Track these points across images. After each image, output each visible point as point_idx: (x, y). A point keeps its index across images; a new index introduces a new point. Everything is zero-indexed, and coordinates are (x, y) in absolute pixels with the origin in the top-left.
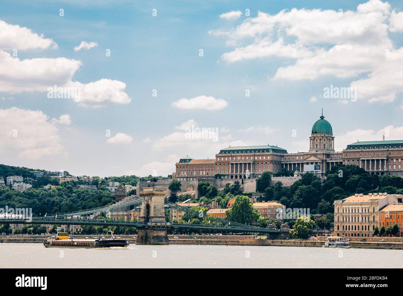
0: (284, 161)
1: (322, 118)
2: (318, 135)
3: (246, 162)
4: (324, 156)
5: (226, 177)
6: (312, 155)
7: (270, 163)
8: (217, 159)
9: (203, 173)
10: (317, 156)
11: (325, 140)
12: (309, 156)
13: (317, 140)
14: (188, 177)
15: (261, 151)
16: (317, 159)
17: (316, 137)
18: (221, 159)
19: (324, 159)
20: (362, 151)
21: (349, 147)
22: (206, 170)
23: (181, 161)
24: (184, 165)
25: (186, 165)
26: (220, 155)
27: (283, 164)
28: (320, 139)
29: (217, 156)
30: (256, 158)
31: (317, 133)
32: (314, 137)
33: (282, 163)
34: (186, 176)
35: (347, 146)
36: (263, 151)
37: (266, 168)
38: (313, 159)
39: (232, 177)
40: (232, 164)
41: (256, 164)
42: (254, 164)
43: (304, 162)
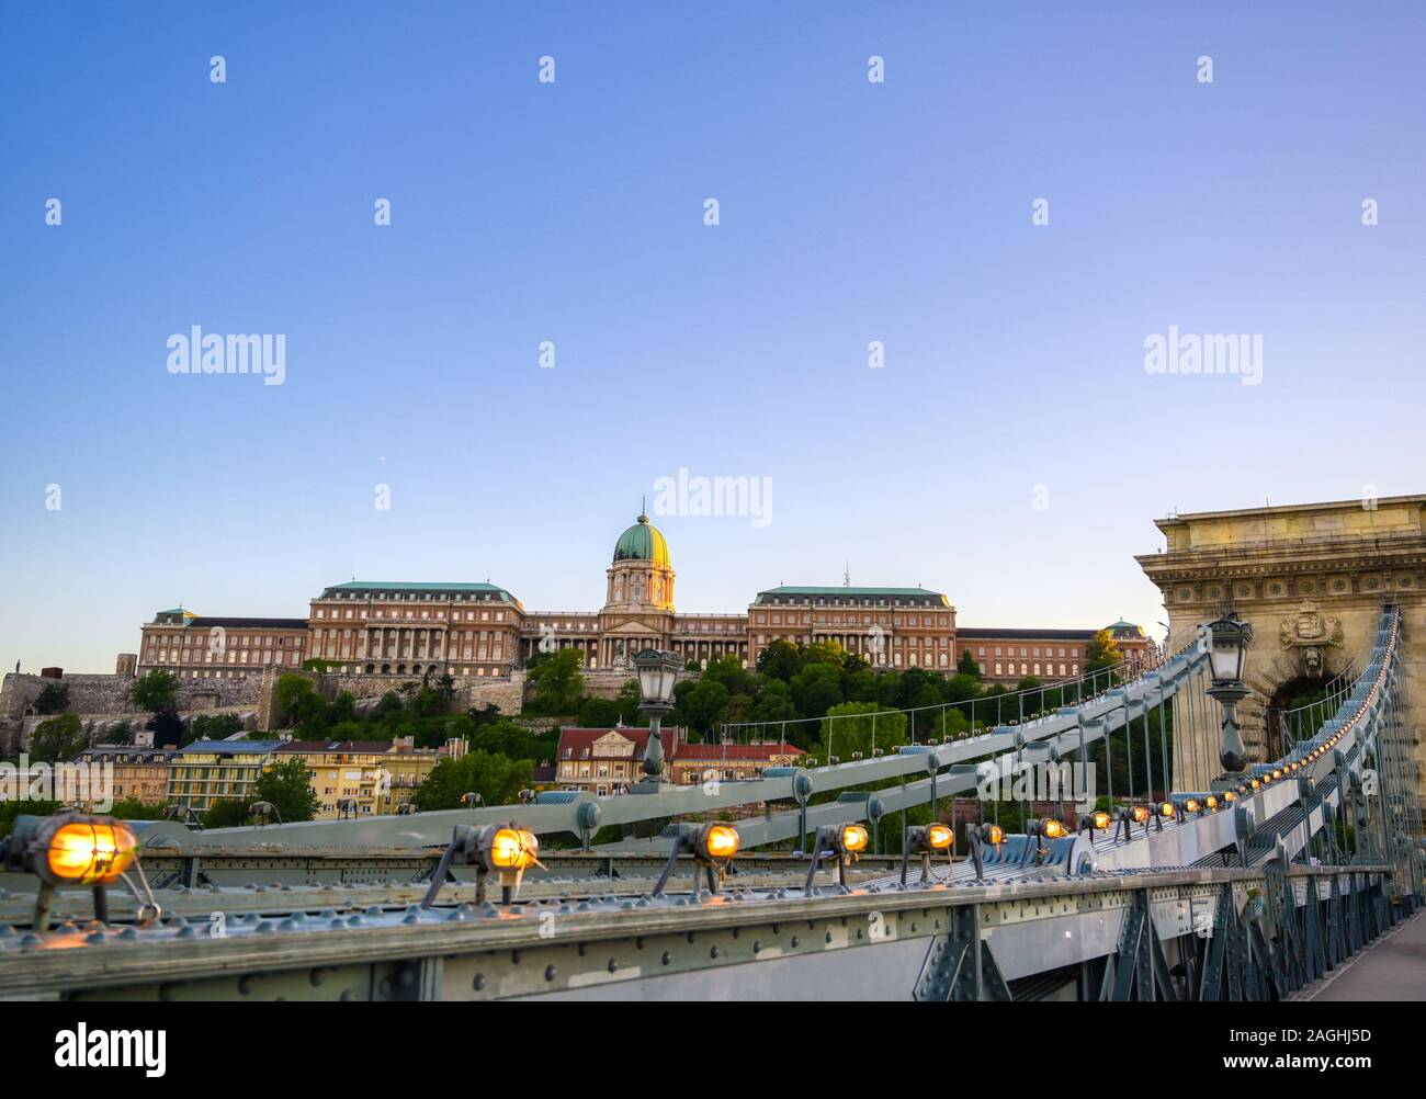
0: (531, 633)
1: (642, 520)
2: (643, 565)
3: (425, 626)
4: (667, 621)
5: (344, 669)
6: (628, 618)
8: (314, 614)
9: (238, 657)
10: (646, 622)
11: (659, 581)
12: (618, 622)
13: (638, 579)
14: (185, 668)
15: (473, 597)
16: (649, 630)
17: (635, 569)
18: (330, 615)
19: (667, 630)
20: (812, 611)
21: (767, 597)
22: (250, 650)
23: (162, 617)
24: (173, 629)
25: (179, 630)
26: (329, 601)
27: (529, 639)
29: (315, 606)
30: (456, 616)
31: (639, 558)
32: (631, 569)
33: (525, 636)
34: (178, 664)
35: (759, 595)
36: (480, 595)
37: (490, 647)
38: (634, 627)
39: (370, 668)
40: (372, 630)
41: (454, 635)
42: (448, 632)
43: (606, 635)
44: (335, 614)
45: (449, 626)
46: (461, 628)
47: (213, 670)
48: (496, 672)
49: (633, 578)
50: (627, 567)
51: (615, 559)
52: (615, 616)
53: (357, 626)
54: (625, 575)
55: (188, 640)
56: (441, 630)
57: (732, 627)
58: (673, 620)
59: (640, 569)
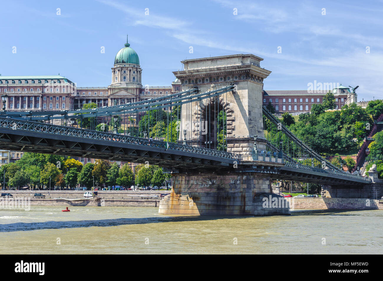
0: (79, 97)
1: (127, 45)
2: (127, 66)
3: (32, 95)
4: (138, 90)
6: (120, 89)
7: (67, 97)
10: (129, 91)
11: (134, 72)
13: (125, 72)
16: (130, 94)
17: (123, 67)
27: (77, 99)
28: (130, 70)
30: (45, 90)
31: (125, 63)
32: (122, 68)
36: (55, 81)
38: (123, 93)
40: (9, 97)
41: (45, 99)
42: (42, 97)
43: (112, 97)
45: (42, 95)
49: (123, 72)
50: (120, 67)
51: (115, 64)
52: (115, 89)
54: (119, 70)
56: (39, 96)
58: (141, 90)
59: (126, 67)
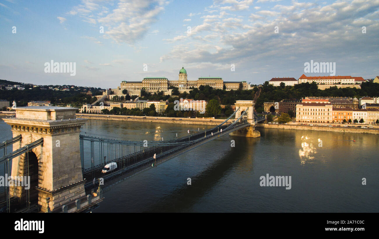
0: (170, 83)
1: (183, 68)
2: (183, 74)
3: (157, 83)
5: (147, 89)
10: (184, 82)
11: (185, 76)
12: (181, 82)
14: (127, 88)
19: (187, 83)
20: (205, 80)
22: (134, 86)
23: (123, 82)
26: (144, 80)
34: (125, 88)
36: (163, 79)
37: (165, 85)
39: (150, 88)
40: (150, 84)
41: (161, 84)
43: (179, 83)
44: (145, 82)
46: (161, 83)
47: (130, 88)
48: (166, 89)
49: (182, 76)
50: (181, 74)
53: (148, 83)
55: (126, 85)
56: (159, 84)
57: (195, 82)
58: (187, 81)
